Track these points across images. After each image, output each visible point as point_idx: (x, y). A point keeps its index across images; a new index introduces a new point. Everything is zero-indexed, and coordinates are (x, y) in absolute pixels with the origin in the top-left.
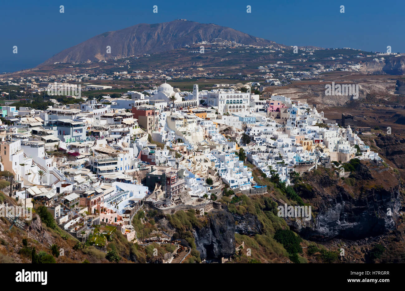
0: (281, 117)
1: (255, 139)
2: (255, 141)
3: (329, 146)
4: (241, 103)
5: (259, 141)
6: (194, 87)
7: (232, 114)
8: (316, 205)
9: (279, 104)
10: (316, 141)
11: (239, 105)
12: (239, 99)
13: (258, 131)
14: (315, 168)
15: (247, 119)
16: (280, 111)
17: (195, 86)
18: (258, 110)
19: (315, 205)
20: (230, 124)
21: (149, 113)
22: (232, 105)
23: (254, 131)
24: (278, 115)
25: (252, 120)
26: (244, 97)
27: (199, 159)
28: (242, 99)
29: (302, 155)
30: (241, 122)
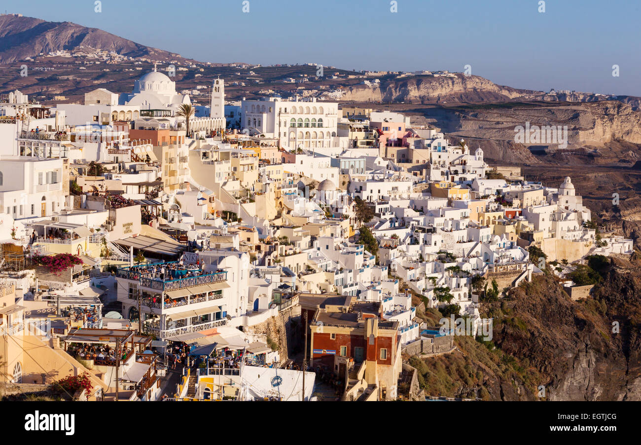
0: (414, 160)
1: (377, 211)
2: (379, 216)
3: (542, 226)
4: (320, 126)
5: (388, 216)
6: (215, 85)
7: (309, 151)
8: (545, 368)
9: (400, 129)
10: (508, 213)
11: (318, 130)
12: (317, 117)
13: (379, 192)
14: (527, 278)
15: (347, 163)
16: (407, 145)
17: (218, 83)
18: (359, 144)
19: (543, 370)
20: (311, 175)
21: (164, 138)
22: (304, 130)
23: (371, 191)
24: (404, 156)
25: (357, 166)
26: (326, 112)
27: (294, 265)
28: (323, 117)
29: (493, 248)
30: (336, 170)
